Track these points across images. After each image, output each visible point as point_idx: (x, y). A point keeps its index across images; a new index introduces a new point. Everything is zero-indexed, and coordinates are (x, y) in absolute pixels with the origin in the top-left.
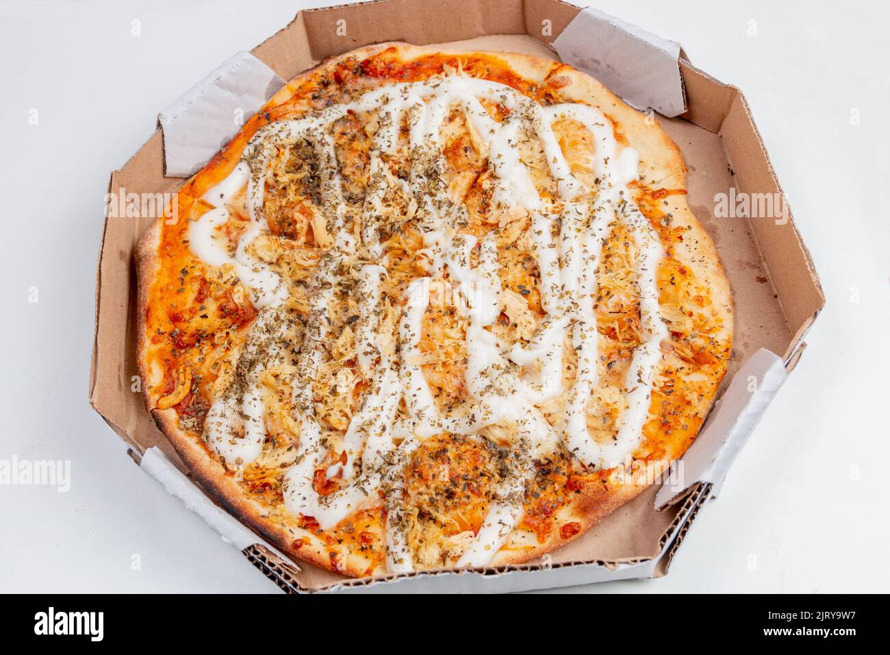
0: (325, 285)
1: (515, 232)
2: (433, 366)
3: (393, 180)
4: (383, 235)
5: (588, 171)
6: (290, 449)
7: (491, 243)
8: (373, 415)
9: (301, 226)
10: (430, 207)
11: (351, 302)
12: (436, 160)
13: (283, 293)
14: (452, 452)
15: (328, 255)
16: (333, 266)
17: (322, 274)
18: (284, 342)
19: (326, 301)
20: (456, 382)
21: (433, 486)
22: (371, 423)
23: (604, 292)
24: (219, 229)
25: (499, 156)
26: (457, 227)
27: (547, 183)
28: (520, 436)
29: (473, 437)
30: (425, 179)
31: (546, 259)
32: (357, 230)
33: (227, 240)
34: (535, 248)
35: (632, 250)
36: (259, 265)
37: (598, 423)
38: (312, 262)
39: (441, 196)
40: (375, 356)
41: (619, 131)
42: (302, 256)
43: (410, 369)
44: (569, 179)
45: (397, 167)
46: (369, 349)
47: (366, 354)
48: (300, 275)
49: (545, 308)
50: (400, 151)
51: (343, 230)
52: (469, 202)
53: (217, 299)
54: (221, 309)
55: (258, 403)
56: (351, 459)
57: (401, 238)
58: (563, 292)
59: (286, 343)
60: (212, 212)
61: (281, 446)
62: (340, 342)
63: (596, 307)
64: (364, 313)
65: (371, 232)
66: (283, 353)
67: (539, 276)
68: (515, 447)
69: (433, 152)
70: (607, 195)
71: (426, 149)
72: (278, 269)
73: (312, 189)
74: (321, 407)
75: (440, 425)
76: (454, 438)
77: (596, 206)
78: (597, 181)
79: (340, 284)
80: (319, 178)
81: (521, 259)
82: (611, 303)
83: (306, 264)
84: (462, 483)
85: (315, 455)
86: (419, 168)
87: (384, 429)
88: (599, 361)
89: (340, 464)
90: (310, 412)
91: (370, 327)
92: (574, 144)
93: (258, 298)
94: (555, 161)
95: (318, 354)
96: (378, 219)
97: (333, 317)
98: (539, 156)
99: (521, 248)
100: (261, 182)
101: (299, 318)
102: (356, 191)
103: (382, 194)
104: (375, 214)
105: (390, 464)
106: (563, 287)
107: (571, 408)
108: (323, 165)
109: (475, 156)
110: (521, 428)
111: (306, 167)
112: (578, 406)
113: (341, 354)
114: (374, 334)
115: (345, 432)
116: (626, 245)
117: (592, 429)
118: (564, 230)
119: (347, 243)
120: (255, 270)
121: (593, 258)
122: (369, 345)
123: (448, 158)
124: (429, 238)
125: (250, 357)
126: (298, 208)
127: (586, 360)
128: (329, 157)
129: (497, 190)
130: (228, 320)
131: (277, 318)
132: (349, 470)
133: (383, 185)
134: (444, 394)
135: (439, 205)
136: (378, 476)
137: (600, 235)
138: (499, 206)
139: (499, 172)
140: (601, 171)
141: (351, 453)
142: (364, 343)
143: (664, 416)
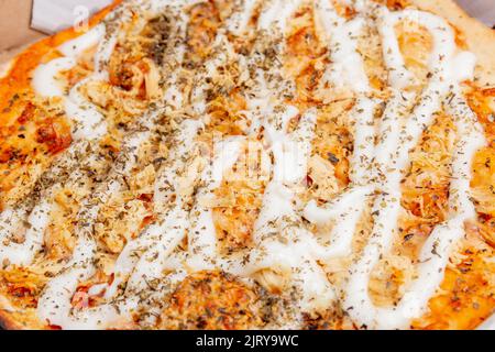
0: (143, 129)
1: (337, 109)
2: (223, 210)
3: (233, 55)
4: (210, 96)
5: (422, 66)
6: (59, 262)
7: (312, 115)
8: (150, 242)
9: (137, 80)
10: (260, 79)
11: (162, 146)
12: (277, 42)
13: (102, 130)
14: (215, 283)
15: (153, 105)
16: (155, 115)
17: (143, 120)
18: (88, 169)
19: (139, 142)
20: (244, 230)
21: (186, 312)
22: (146, 250)
23: (414, 168)
24: (64, 73)
25: (337, 44)
26: (282, 99)
27: (378, 71)
28: (293, 283)
29: (245, 280)
30: (263, 57)
31: (362, 134)
32: (187, 89)
33: (67, 82)
34: (353, 124)
35: (452, 136)
36: (87, 105)
37: (381, 287)
38: (139, 111)
39: (274, 71)
40: (169, 193)
41: (461, 38)
42: (131, 105)
43: (200, 209)
44: (401, 70)
45: (240, 46)
46: (165, 186)
47: (161, 190)
48: (123, 119)
49: (351, 176)
50: (246, 34)
51: (173, 87)
52: (300, 79)
53: (38, 123)
54: (40, 132)
55: (44, 215)
56: (117, 281)
57: (226, 100)
58: (373, 164)
59: (91, 173)
60: (62, 59)
61: (52, 257)
62: (140, 175)
63: (403, 181)
64: (172, 156)
65: (199, 91)
66: (85, 179)
67: (352, 150)
68: (286, 295)
69: (277, 36)
70: (437, 87)
71: (269, 33)
72: (105, 112)
73: (157, 54)
74: (101, 228)
75: (214, 262)
76: (223, 275)
77: (424, 95)
78: (429, 75)
79: (158, 131)
80: (165, 44)
81: (338, 133)
82: (420, 179)
83: (132, 112)
84: (217, 314)
85: (82, 271)
86: (259, 46)
87: (156, 256)
88: (396, 231)
89: (106, 284)
90: (89, 229)
91: (174, 168)
92: (412, 41)
93: (76, 129)
94: (390, 52)
95: (116, 183)
96: (208, 81)
97: (141, 156)
98: (376, 48)
99: (340, 123)
100: (113, 41)
101: (110, 153)
102: (196, 59)
103: (219, 64)
104: (206, 76)
105: (152, 289)
106: (373, 160)
107: (354, 267)
108: (172, 35)
109: (314, 44)
110: (295, 276)
111: (158, 37)
112: (362, 266)
113: (138, 187)
114: (174, 175)
115: (118, 254)
116: (447, 131)
117: (373, 293)
118: (387, 112)
119: (174, 97)
120: (83, 108)
121: (410, 139)
122: (167, 182)
123: (288, 43)
124: (252, 103)
125: (51, 176)
126: (138, 63)
127: (381, 225)
128: (179, 31)
129: (328, 71)
130: (44, 146)
131: (88, 149)
132: (112, 291)
133: (222, 56)
134: (229, 238)
135: (270, 78)
136: (137, 299)
137: (422, 121)
138: (326, 85)
139: (334, 56)
140: (434, 65)
141: (119, 275)
142: (163, 179)
143: (455, 292)
